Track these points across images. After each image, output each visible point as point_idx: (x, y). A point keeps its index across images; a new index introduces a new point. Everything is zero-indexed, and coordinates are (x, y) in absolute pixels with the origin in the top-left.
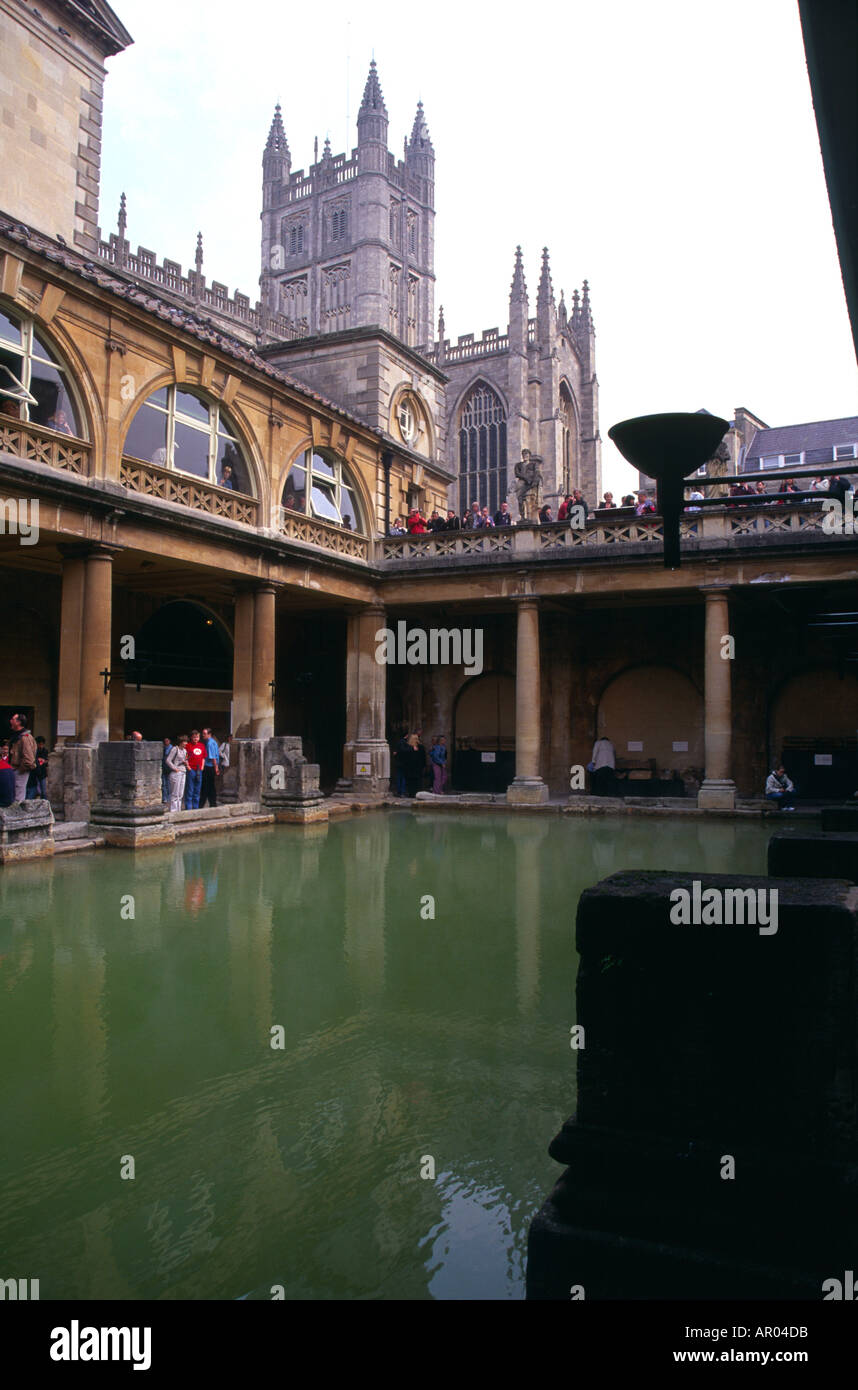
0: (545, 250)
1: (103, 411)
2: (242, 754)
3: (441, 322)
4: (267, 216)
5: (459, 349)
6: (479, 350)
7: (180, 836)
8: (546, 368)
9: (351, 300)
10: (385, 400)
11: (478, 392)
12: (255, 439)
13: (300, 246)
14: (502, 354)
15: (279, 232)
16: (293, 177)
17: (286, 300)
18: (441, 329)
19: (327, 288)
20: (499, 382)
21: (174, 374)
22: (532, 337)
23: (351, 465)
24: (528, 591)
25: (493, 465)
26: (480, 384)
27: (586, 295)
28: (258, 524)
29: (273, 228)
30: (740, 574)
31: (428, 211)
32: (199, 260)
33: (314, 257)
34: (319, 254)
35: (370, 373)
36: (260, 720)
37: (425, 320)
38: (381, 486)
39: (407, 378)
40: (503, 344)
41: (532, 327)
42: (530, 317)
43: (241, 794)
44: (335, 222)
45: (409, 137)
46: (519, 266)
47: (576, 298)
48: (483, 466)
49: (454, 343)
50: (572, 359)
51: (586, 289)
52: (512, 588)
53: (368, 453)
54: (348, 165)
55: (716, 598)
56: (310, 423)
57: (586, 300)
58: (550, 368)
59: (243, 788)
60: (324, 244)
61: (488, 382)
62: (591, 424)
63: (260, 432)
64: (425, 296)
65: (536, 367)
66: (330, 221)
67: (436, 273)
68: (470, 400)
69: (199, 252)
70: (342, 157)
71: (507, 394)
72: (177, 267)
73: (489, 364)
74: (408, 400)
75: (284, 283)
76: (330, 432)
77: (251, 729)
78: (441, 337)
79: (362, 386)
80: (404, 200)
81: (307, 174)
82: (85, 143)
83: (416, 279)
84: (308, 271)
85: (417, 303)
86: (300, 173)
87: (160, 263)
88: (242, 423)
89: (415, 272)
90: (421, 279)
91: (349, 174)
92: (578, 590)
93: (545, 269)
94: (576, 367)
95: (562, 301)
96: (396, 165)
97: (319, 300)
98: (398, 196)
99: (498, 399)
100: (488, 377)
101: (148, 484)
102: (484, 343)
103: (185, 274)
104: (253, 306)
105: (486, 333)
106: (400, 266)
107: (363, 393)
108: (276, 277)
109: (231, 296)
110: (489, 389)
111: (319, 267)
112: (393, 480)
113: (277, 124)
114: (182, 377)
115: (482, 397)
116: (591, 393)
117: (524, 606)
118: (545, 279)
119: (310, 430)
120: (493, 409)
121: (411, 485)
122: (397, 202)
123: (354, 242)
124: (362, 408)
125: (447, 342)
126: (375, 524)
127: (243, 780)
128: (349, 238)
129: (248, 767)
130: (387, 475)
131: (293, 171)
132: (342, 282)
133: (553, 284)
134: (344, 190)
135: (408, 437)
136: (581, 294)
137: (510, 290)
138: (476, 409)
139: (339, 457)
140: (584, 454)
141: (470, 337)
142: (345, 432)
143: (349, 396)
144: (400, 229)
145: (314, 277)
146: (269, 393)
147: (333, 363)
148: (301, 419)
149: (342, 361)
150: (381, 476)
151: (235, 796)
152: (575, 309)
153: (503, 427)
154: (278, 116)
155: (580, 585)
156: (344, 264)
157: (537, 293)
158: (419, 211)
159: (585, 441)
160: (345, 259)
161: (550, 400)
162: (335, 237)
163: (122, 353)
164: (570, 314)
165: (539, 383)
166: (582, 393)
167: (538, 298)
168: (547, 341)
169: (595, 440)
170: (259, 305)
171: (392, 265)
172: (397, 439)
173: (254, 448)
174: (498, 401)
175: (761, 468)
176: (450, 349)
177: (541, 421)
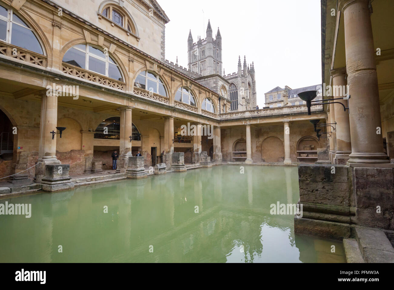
0: (245, 56)
1: (171, 92)
2: (196, 155)
3: (224, 72)
4: (189, 52)
5: (228, 77)
6: (232, 77)
7: (188, 170)
9: (206, 68)
10: (219, 88)
12: (197, 96)
13: (196, 58)
14: (236, 77)
15: (191, 55)
16: (194, 44)
17: (193, 69)
18: (224, 73)
19: (201, 66)
20: (236, 83)
21: (183, 85)
22: (242, 73)
23: (213, 100)
24: (248, 123)
25: (235, 99)
26: (232, 83)
27: (253, 65)
28: (197, 112)
29: (190, 54)
30: (291, 118)
31: (220, 49)
32: (177, 61)
33: (198, 60)
34: (199, 59)
35: (216, 83)
36: (199, 148)
37: (221, 71)
38: (219, 104)
39: (222, 83)
40: (236, 75)
41: (242, 72)
42: (242, 70)
43: (196, 162)
44: (202, 52)
45: (217, 35)
46: (240, 60)
47: (251, 65)
48: (233, 100)
49: (227, 76)
50: (250, 78)
51: (253, 63)
52: (245, 123)
53: (217, 98)
54: (205, 41)
55: (286, 123)
56: (206, 93)
57: (253, 66)
58: (246, 80)
59: (196, 161)
60: (200, 57)
62: (255, 90)
63: (198, 95)
64: (221, 66)
65: (243, 79)
66: (201, 53)
67: (222, 62)
69: (177, 60)
70: (203, 39)
71: (238, 85)
72: (173, 63)
73: (234, 80)
74: (223, 88)
75: (193, 65)
76: (209, 94)
77: (198, 150)
78: (224, 74)
79: (215, 85)
80: (216, 47)
81: (196, 43)
82: (162, 41)
83: (218, 63)
84: (197, 63)
85: (219, 68)
86: (195, 43)
87: (170, 62)
88: (194, 93)
89: (218, 62)
90: (220, 63)
91: (205, 43)
92: (258, 123)
93: (245, 60)
94: (251, 79)
95: (248, 66)
96: (214, 40)
97: (200, 68)
98: (215, 47)
100: (234, 82)
101: (179, 105)
102: (233, 75)
103: (174, 64)
104: (187, 70)
105: (233, 73)
106: (215, 60)
107: (214, 87)
108: (191, 64)
109: (183, 68)
110: (234, 84)
111: (200, 62)
112: (221, 103)
113: (190, 34)
114: (184, 85)
115: (232, 86)
116: (254, 84)
117: (248, 126)
118: (245, 62)
119: (206, 94)
121: (224, 104)
122: (214, 48)
123: (206, 56)
124: (215, 90)
125: (225, 76)
126: (218, 111)
127: (196, 160)
128: (205, 56)
129: (197, 157)
130: (220, 102)
131: (194, 43)
132: (204, 65)
133: (246, 63)
134: (204, 46)
135: (223, 95)
136: (252, 65)
137: (238, 65)
138: (231, 88)
139: (211, 99)
140: (253, 96)
141: (230, 74)
142: (212, 94)
143: (212, 87)
144: (215, 53)
145: (199, 64)
146: (199, 87)
147: (209, 81)
148: (204, 92)
149: (210, 81)
150: (219, 102)
151: (195, 163)
152: (251, 68)
153: (237, 92)
154: (190, 32)
155: (258, 122)
156: (204, 61)
157: (243, 65)
158: (219, 49)
159: (253, 94)
160: (204, 60)
161: (246, 86)
162: (202, 56)
163: (174, 81)
164: (250, 69)
165: (244, 83)
166: (253, 84)
168: (245, 74)
169: (255, 94)
170: (189, 70)
171: (214, 61)
172: (221, 95)
173: (196, 98)
174: (236, 87)
175: (291, 97)
176: (226, 77)
177: (245, 90)
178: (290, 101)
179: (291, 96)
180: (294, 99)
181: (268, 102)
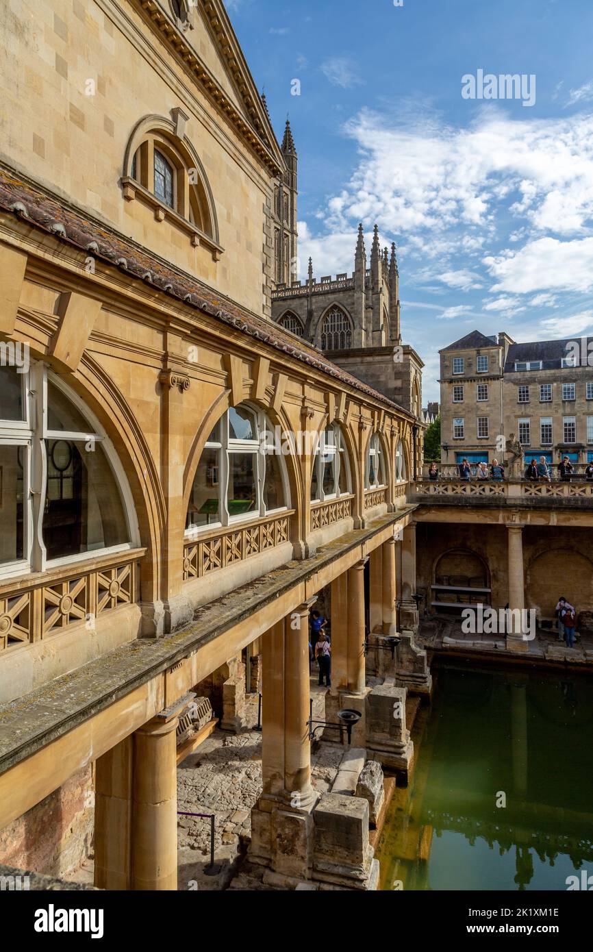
0: (376, 227)
5: (322, 285)
6: (333, 286)
8: (376, 300)
10: (411, 392)
11: (333, 312)
14: (350, 290)
18: (309, 270)
20: (347, 307)
22: (368, 280)
26: (335, 307)
31: (293, 192)
40: (349, 284)
41: (368, 274)
42: (367, 268)
46: (361, 237)
49: (318, 281)
50: (387, 292)
51: (393, 248)
52: (505, 519)
57: (393, 255)
58: (379, 300)
61: (340, 306)
62: (396, 330)
64: (292, 246)
65: (370, 299)
67: (298, 232)
68: (328, 316)
71: (353, 315)
73: (341, 295)
78: (310, 276)
79: (398, 383)
80: (281, 187)
83: (287, 236)
85: (288, 251)
89: (287, 232)
90: (290, 235)
93: (376, 238)
94: (389, 298)
98: (278, 184)
99: (346, 316)
100: (341, 304)
102: (337, 282)
105: (339, 276)
106: (280, 228)
107: (399, 388)
110: (340, 310)
115: (336, 314)
116: (396, 312)
118: (375, 244)
120: (342, 323)
122: (277, 187)
125: (314, 280)
137: (355, 251)
138: (331, 322)
141: (329, 278)
153: (349, 333)
157: (371, 253)
158: (289, 193)
159: (393, 340)
161: (379, 319)
165: (372, 309)
166: (391, 312)
167: (371, 256)
168: (377, 283)
171: (275, 228)
174: (346, 318)
175: (516, 370)
176: (316, 285)
177: (373, 331)
178: (515, 379)
179: (516, 364)
180: (528, 375)
181: (448, 376)
